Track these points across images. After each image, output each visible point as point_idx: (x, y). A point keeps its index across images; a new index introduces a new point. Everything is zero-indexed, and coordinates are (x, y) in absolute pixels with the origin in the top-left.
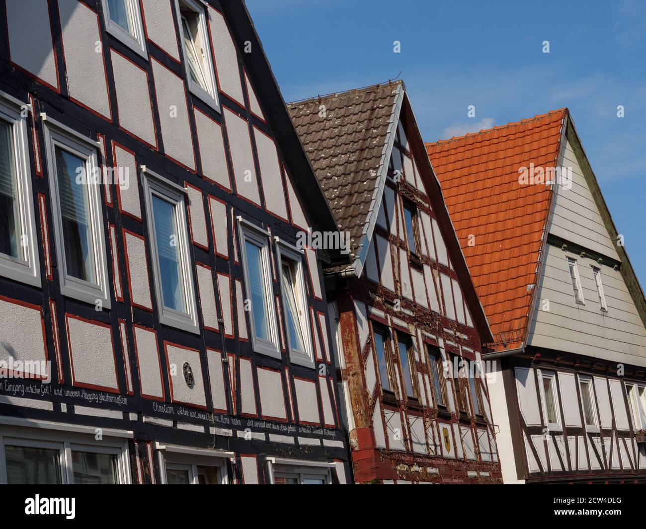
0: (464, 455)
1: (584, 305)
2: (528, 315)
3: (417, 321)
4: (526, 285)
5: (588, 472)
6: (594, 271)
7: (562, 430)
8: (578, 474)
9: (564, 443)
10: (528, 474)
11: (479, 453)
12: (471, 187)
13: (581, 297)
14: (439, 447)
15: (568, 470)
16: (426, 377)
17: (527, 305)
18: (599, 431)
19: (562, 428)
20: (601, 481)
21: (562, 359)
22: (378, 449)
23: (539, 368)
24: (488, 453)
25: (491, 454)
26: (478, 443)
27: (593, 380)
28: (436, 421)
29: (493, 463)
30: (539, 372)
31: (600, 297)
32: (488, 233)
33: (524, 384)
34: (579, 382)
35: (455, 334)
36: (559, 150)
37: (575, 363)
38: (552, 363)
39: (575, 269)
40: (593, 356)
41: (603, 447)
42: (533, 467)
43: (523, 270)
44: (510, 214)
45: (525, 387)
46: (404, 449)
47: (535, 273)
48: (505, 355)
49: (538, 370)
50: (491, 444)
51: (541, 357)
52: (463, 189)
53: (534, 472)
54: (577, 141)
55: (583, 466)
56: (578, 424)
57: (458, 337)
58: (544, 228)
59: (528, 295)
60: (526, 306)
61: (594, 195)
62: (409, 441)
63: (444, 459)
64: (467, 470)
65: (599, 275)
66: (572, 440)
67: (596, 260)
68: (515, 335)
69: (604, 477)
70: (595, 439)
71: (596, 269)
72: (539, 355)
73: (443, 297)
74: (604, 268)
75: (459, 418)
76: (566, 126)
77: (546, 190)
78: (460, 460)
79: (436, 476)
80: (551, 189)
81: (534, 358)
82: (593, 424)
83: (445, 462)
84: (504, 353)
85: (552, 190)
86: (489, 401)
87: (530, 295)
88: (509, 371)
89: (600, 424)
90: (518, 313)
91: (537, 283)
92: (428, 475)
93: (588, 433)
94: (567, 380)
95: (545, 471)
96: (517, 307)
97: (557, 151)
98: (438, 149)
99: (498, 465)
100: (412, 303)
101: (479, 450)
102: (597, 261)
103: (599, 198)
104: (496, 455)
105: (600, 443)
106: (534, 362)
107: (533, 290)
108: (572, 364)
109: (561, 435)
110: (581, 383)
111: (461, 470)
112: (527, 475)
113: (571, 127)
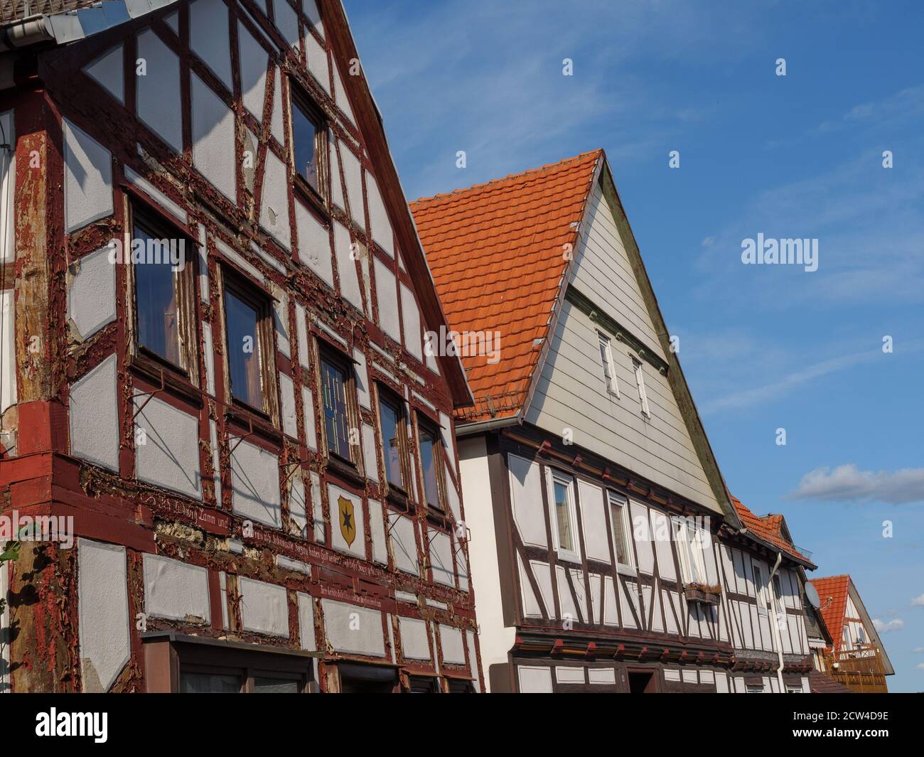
0: (390, 559)
1: (619, 399)
2: (530, 375)
3: (299, 291)
4: (532, 340)
5: (618, 630)
6: (634, 363)
7: (581, 563)
8: (603, 630)
9: (582, 581)
10: (522, 619)
11: (429, 567)
12: (471, 238)
13: (615, 387)
14: (322, 527)
15: (587, 622)
16: (307, 394)
17: (532, 362)
18: (635, 574)
19: (580, 559)
20: (637, 646)
21: (583, 461)
22: (79, 464)
23: (549, 466)
24: (447, 571)
25: (456, 575)
26: (427, 549)
27: (629, 504)
28: (322, 477)
29: (459, 591)
30: (548, 470)
31: (641, 399)
32: (487, 284)
33: (522, 481)
34: (609, 501)
35: (398, 364)
36: (589, 190)
37: (604, 472)
38: (570, 464)
39: (608, 350)
40: (629, 468)
41: (641, 598)
42: (530, 607)
43: (529, 323)
44: (519, 261)
45: (523, 485)
46: (198, 494)
47: (547, 325)
48: (491, 427)
49: (546, 467)
50: (458, 560)
51: (551, 449)
52: (460, 241)
53: (532, 617)
54: (616, 195)
55: (611, 619)
56: (606, 559)
57: (403, 371)
58: (564, 273)
59: (534, 351)
60: (530, 365)
61: (636, 271)
62: (218, 485)
63: (334, 552)
64: (392, 588)
65: (639, 371)
66: (595, 580)
67: (637, 351)
68: (509, 402)
69: (642, 641)
70: (629, 584)
71: (637, 363)
72: (549, 445)
73: (374, 292)
74: (646, 364)
75: (386, 494)
76: (601, 167)
77: (570, 232)
78: (378, 566)
79: (300, 578)
80: (577, 230)
81: (541, 448)
82: (627, 563)
83: (335, 559)
84: (489, 424)
85: (578, 232)
86: (460, 494)
87: (537, 351)
88: (498, 456)
89: (637, 565)
90: (517, 374)
91: (549, 336)
92: (275, 571)
93: (619, 574)
94: (591, 495)
95: (550, 618)
96: (516, 366)
97: (587, 190)
98: (435, 204)
99: (470, 596)
100: (290, 255)
101: (428, 561)
102: (638, 353)
103: (642, 277)
104: (466, 580)
105: (637, 592)
106: (541, 454)
107: (542, 345)
108: (599, 473)
109: (579, 569)
110: (611, 503)
111: (379, 583)
112: (519, 619)
113: (607, 175)
